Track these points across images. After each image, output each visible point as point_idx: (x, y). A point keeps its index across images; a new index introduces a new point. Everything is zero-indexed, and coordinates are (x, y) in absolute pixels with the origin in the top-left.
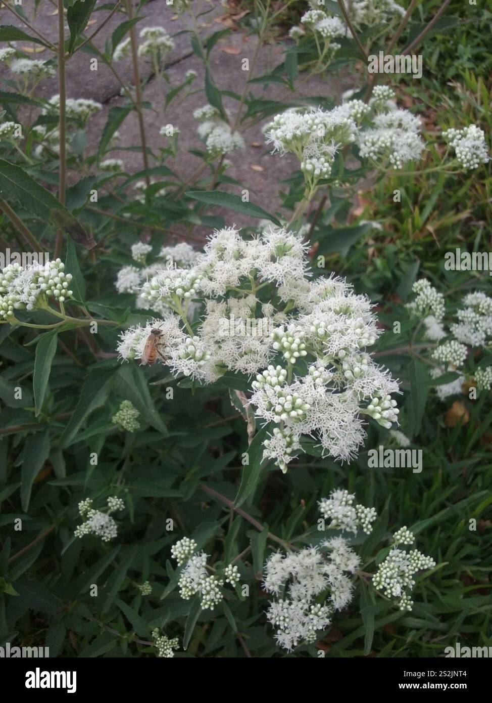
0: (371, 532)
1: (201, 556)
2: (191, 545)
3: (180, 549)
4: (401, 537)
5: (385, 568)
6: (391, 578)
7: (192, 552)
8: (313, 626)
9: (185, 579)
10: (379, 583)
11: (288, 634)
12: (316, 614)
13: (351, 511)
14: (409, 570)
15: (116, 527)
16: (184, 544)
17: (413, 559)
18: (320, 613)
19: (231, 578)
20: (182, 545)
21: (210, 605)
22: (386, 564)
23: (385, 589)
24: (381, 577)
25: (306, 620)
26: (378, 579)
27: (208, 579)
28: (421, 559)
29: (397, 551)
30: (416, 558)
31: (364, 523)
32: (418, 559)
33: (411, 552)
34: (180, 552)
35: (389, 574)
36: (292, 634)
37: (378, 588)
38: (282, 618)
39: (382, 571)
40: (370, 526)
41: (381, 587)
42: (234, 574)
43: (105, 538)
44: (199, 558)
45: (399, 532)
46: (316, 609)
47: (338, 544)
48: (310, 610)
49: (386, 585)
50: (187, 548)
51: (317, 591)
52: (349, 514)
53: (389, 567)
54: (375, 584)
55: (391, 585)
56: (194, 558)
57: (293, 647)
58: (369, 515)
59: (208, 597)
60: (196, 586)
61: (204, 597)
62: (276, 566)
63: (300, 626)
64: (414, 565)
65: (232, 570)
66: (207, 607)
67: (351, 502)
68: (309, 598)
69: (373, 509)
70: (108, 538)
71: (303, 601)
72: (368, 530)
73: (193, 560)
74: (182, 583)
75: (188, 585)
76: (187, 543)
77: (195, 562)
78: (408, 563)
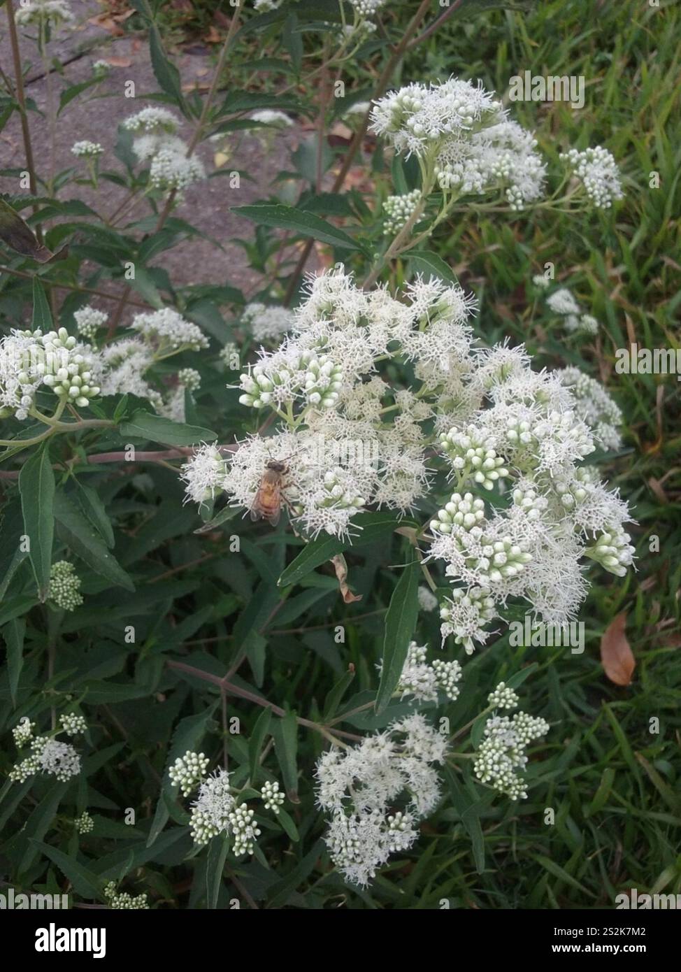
0: (458, 696)
1: (218, 776)
2: (201, 761)
3: (184, 771)
4: (500, 698)
5: (489, 750)
6: (499, 762)
7: (204, 772)
8: (395, 845)
9: (199, 815)
10: (484, 773)
11: (362, 862)
12: (397, 828)
13: (427, 672)
14: (518, 743)
15: (78, 758)
16: (189, 762)
17: (520, 727)
18: (403, 825)
19: (272, 801)
20: (186, 765)
21: (247, 849)
22: (488, 743)
23: (493, 781)
24: (486, 763)
25: (383, 838)
26: (482, 767)
27: (238, 811)
28: (530, 724)
29: (497, 719)
30: (524, 724)
31: (447, 685)
32: (527, 725)
33: (515, 716)
34: (184, 776)
35: (496, 758)
36: (367, 861)
37: (483, 781)
38: (350, 843)
39: (485, 755)
40: (455, 689)
41: (489, 778)
42: (276, 796)
43: (62, 777)
44: (217, 779)
45: (497, 692)
46: (397, 821)
47: (414, 724)
48: (388, 824)
49: (494, 774)
50: (196, 768)
51: (392, 794)
52: (426, 676)
53: (493, 747)
54: (479, 776)
55: (502, 773)
56: (209, 780)
57: (370, 879)
58: (453, 673)
59: (243, 837)
60: (219, 823)
61: (237, 838)
62: (332, 770)
63: (377, 847)
64: (524, 734)
65: (272, 790)
66: (242, 851)
67: (423, 658)
68: (383, 806)
69: (456, 662)
70: (66, 776)
71: (376, 811)
72: (453, 694)
73: (207, 785)
74: (195, 822)
75: (206, 823)
76: (194, 761)
77: (211, 787)
78: (514, 733)
